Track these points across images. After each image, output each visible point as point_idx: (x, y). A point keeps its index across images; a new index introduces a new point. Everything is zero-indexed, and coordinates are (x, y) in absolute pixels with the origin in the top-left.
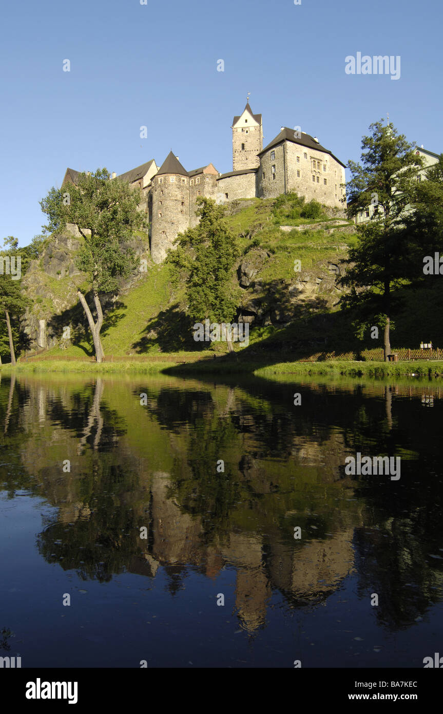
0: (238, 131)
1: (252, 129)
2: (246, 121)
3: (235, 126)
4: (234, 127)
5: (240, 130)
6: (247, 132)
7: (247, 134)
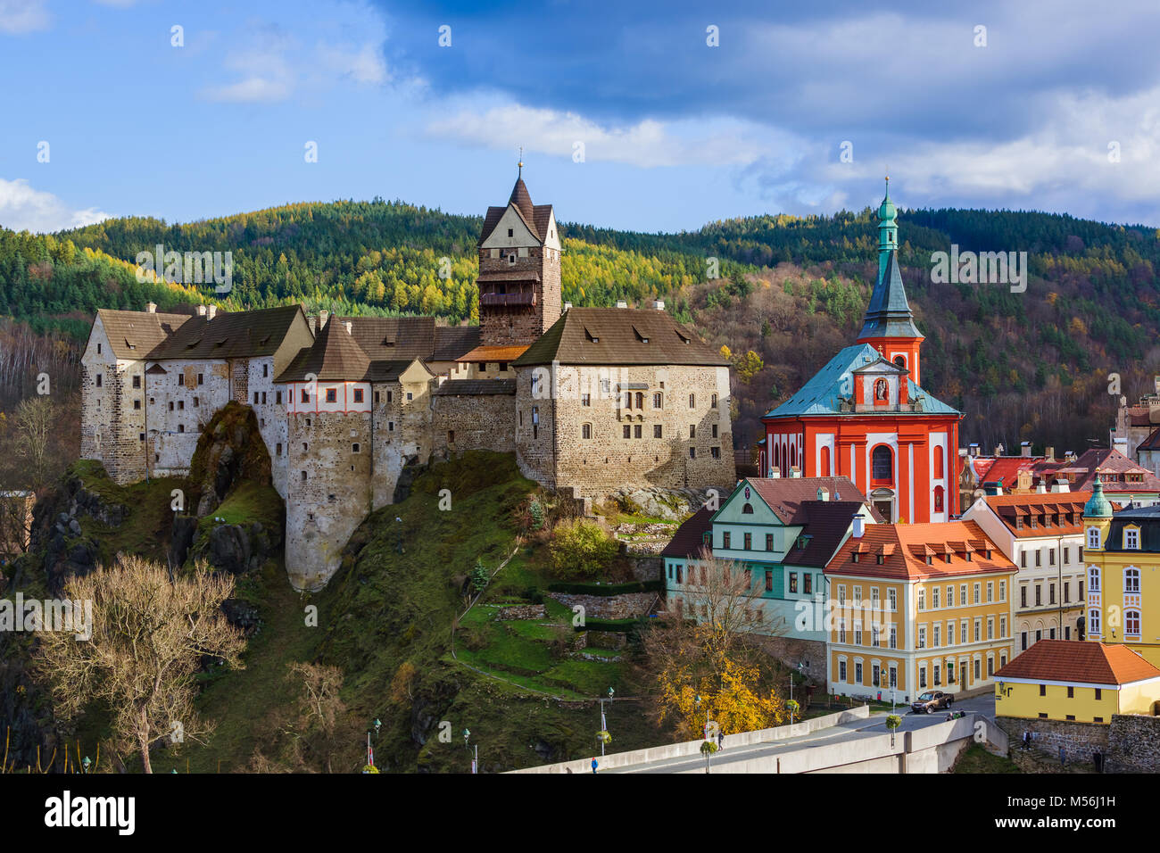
0: (492, 256)
1: (523, 253)
2: (511, 233)
3: (486, 245)
4: (483, 246)
5: (495, 254)
6: (512, 260)
7: (514, 264)
